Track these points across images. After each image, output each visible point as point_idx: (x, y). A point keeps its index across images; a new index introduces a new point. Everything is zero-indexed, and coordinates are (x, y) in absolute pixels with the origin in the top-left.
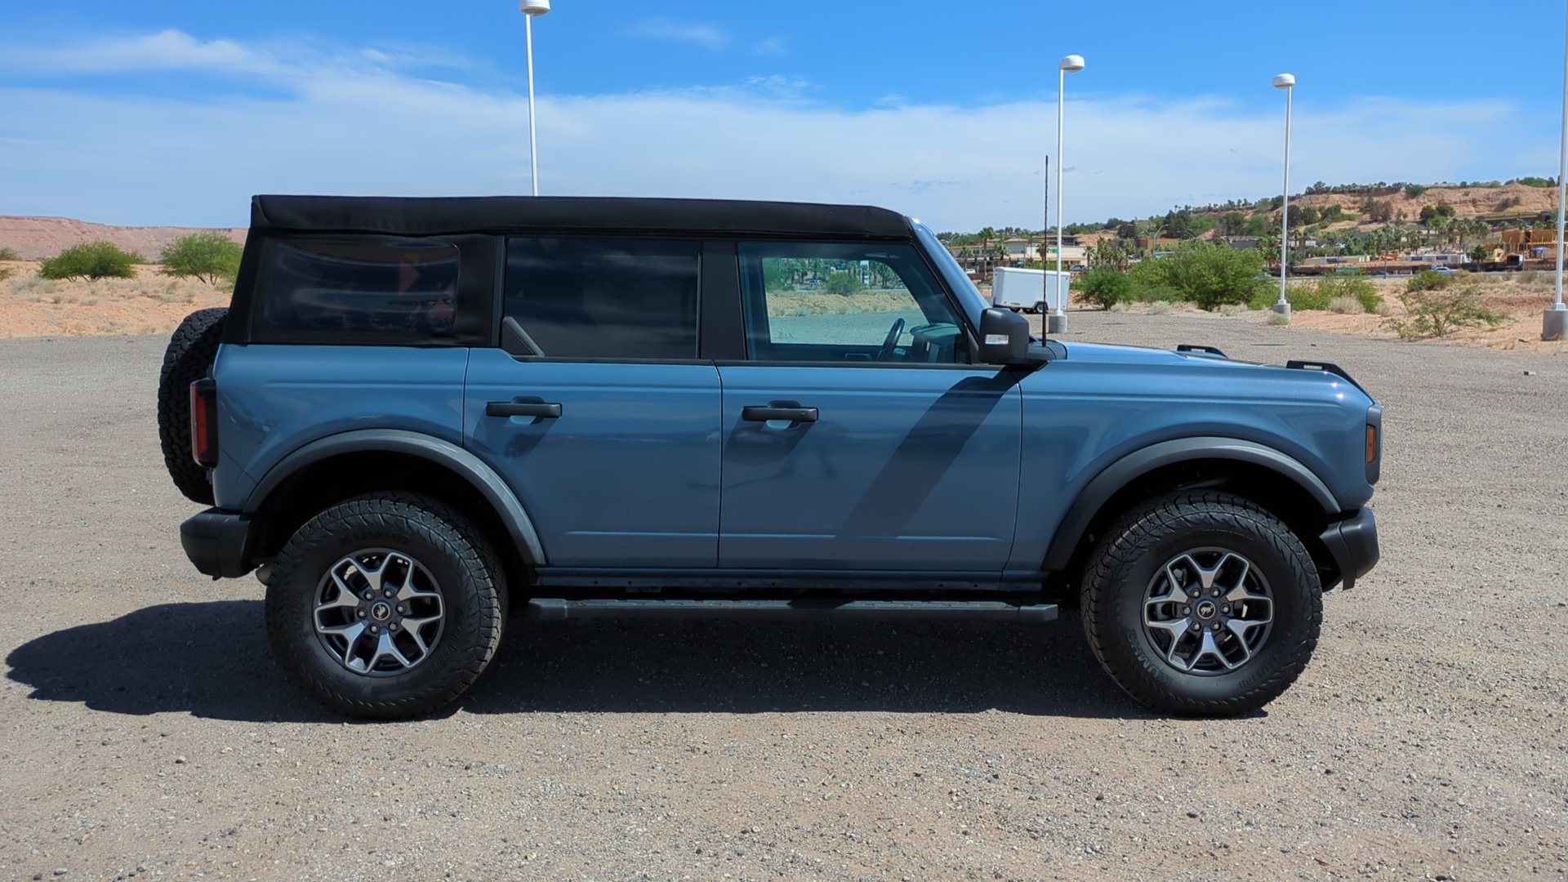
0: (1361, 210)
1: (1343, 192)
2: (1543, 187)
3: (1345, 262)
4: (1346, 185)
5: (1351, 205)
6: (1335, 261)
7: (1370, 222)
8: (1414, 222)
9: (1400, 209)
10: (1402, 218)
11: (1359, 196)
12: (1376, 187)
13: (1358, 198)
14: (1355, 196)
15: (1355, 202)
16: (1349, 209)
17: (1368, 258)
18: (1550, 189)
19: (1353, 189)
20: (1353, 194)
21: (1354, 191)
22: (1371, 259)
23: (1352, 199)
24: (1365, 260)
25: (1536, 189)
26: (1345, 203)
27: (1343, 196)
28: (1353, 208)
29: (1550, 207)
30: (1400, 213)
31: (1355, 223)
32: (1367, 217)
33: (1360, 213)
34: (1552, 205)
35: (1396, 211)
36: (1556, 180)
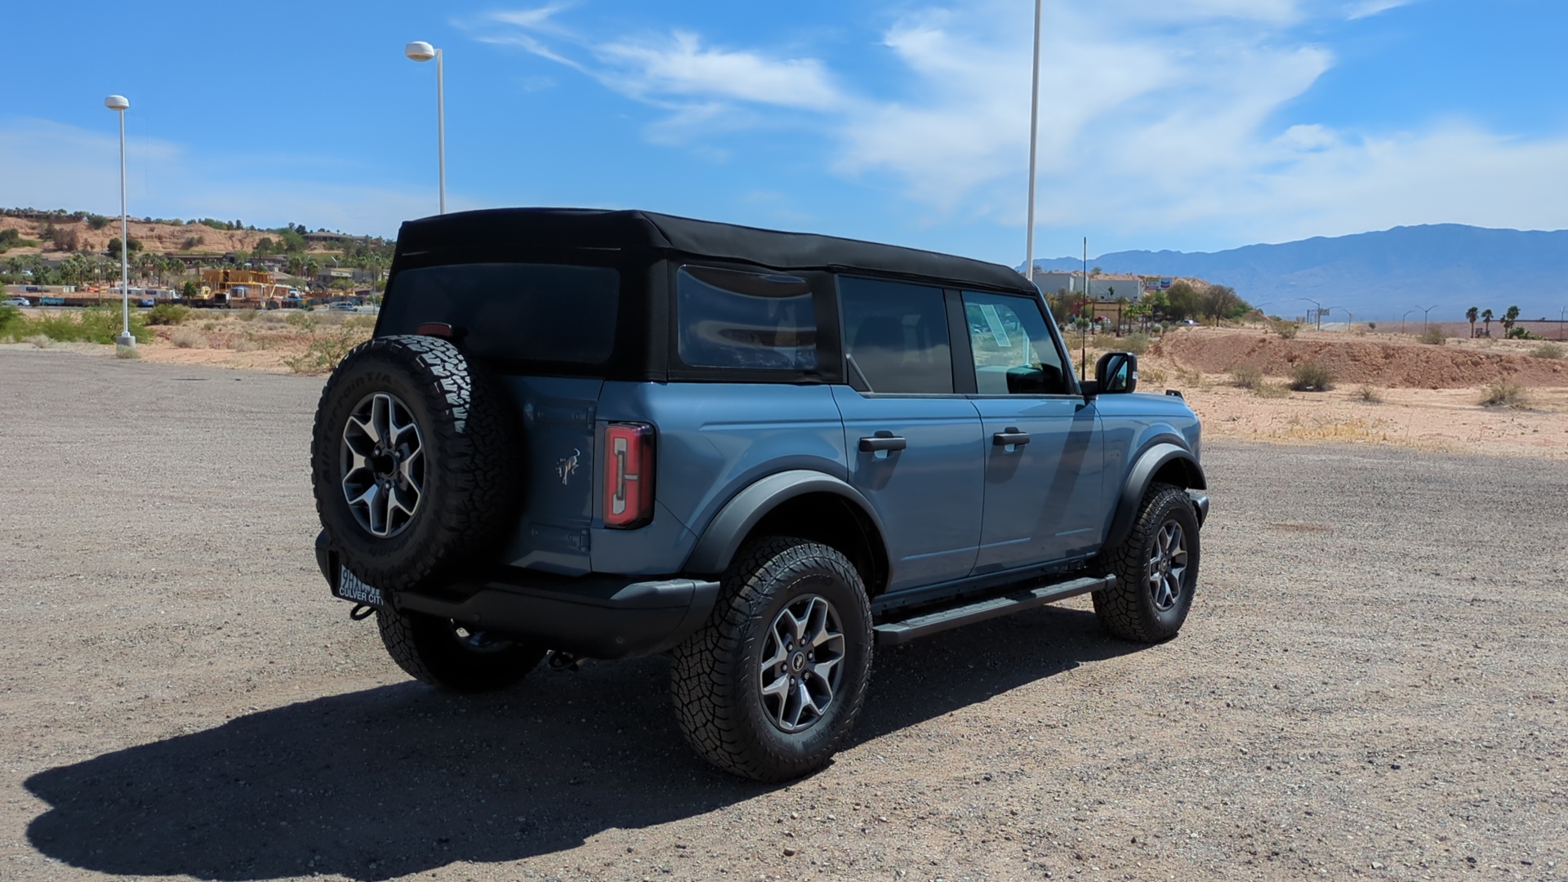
0: (41, 237)
1: (18, 216)
2: (223, 229)
3: (47, 291)
4: (22, 208)
5: (30, 231)
6: (35, 290)
7: (55, 251)
8: (102, 254)
9: (86, 240)
10: (89, 248)
11: (37, 221)
12: (56, 213)
13: (35, 224)
14: (33, 222)
15: (33, 228)
16: (27, 234)
17: (73, 288)
18: (230, 232)
19: (29, 214)
20: (30, 219)
21: (32, 216)
22: (76, 290)
23: (30, 224)
24: (70, 290)
25: (218, 230)
26: (22, 228)
27: (19, 220)
28: (32, 234)
29: (231, 249)
30: (86, 243)
31: (37, 250)
32: (50, 244)
33: (40, 240)
34: (234, 248)
35: (82, 241)
36: (235, 224)
